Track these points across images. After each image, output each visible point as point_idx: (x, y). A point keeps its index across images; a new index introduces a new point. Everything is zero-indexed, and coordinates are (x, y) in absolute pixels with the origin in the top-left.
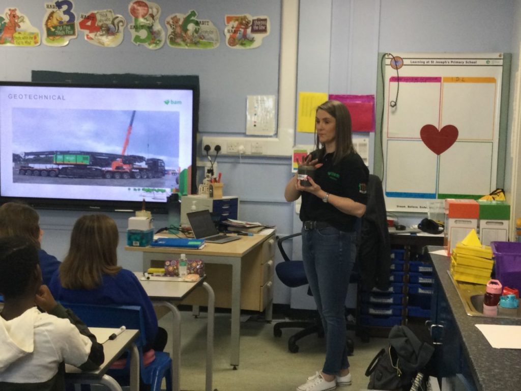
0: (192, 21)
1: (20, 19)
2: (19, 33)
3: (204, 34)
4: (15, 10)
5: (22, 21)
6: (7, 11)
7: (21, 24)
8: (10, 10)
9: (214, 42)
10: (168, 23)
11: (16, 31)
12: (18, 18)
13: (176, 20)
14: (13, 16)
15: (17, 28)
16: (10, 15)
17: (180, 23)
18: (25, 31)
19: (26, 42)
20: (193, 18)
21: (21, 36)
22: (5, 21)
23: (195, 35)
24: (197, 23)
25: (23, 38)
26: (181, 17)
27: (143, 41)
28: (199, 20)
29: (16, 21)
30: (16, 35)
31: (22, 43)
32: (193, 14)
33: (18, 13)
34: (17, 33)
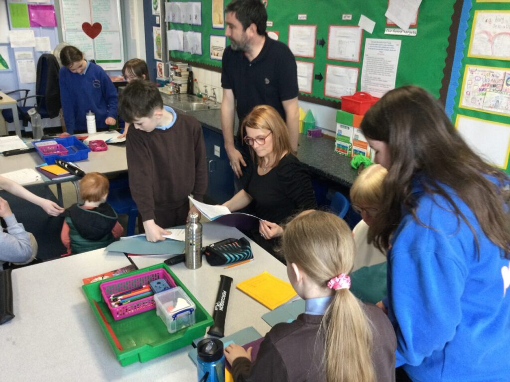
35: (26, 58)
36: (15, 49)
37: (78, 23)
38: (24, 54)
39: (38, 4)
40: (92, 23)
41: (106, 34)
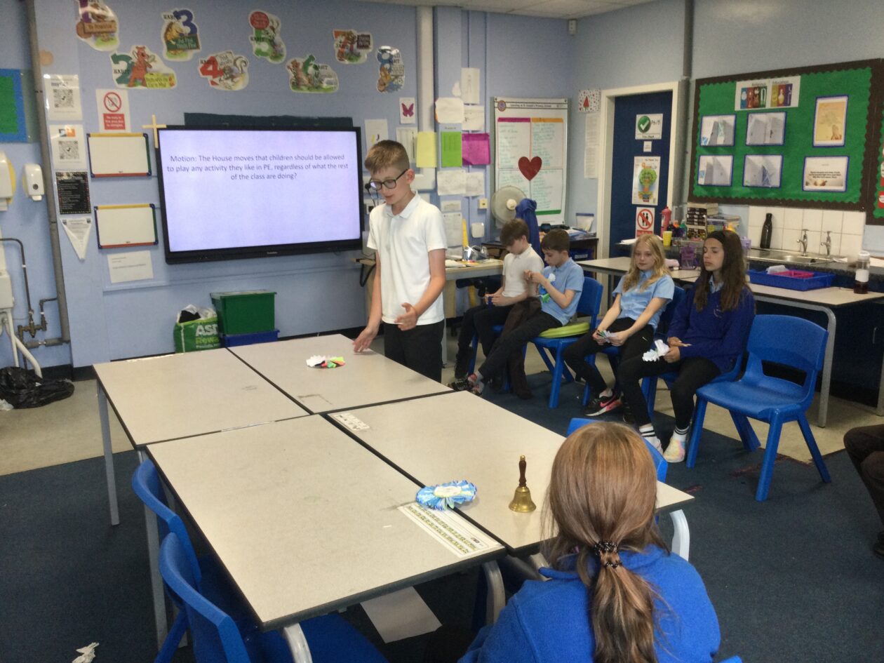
0: (312, 65)
1: (150, 59)
2: (151, 74)
3: (323, 78)
4: (144, 48)
5: (154, 60)
6: (134, 49)
7: (152, 64)
8: (137, 48)
9: (333, 86)
10: (289, 67)
11: (147, 72)
12: (148, 57)
13: (296, 65)
14: (142, 55)
15: (148, 69)
16: (137, 54)
17: (301, 67)
18: (158, 72)
19: (161, 84)
20: (312, 62)
21: (154, 77)
22: (132, 61)
24: (316, 67)
25: (157, 80)
26: (301, 61)
28: (317, 64)
29: (146, 60)
30: (147, 76)
31: (156, 85)
32: (311, 58)
33: (147, 51)
34: (148, 74)
35: (453, 211)
36: (441, 198)
37: (514, 157)
38: (452, 205)
39: (470, 132)
40: (530, 158)
41: (546, 172)
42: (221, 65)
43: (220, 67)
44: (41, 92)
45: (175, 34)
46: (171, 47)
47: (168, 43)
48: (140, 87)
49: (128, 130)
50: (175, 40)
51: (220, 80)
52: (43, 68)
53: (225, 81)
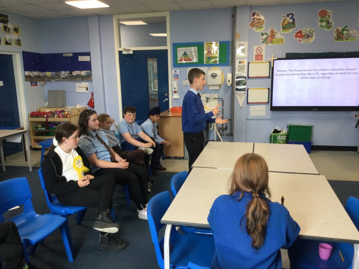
0: (346, 30)
1: (275, 33)
2: (275, 39)
3: (351, 35)
4: (273, 29)
6: (270, 30)
7: (276, 35)
8: (271, 29)
9: (356, 38)
10: (334, 31)
11: (273, 38)
13: (338, 30)
14: (272, 32)
15: (274, 37)
16: (271, 32)
17: (340, 31)
18: (277, 38)
19: (278, 43)
20: (346, 28)
21: (276, 40)
22: (268, 34)
23: (347, 36)
24: (348, 30)
25: (277, 41)
26: (340, 29)
27: (323, 27)
28: (349, 29)
29: (274, 34)
30: (273, 40)
31: (276, 43)
32: (346, 27)
33: (275, 31)
42: (304, 33)
43: (303, 34)
44: (235, 48)
45: (286, 23)
46: (284, 28)
47: (283, 26)
48: (270, 44)
49: (264, 60)
50: (286, 25)
51: (302, 39)
52: (236, 40)
53: (304, 40)
